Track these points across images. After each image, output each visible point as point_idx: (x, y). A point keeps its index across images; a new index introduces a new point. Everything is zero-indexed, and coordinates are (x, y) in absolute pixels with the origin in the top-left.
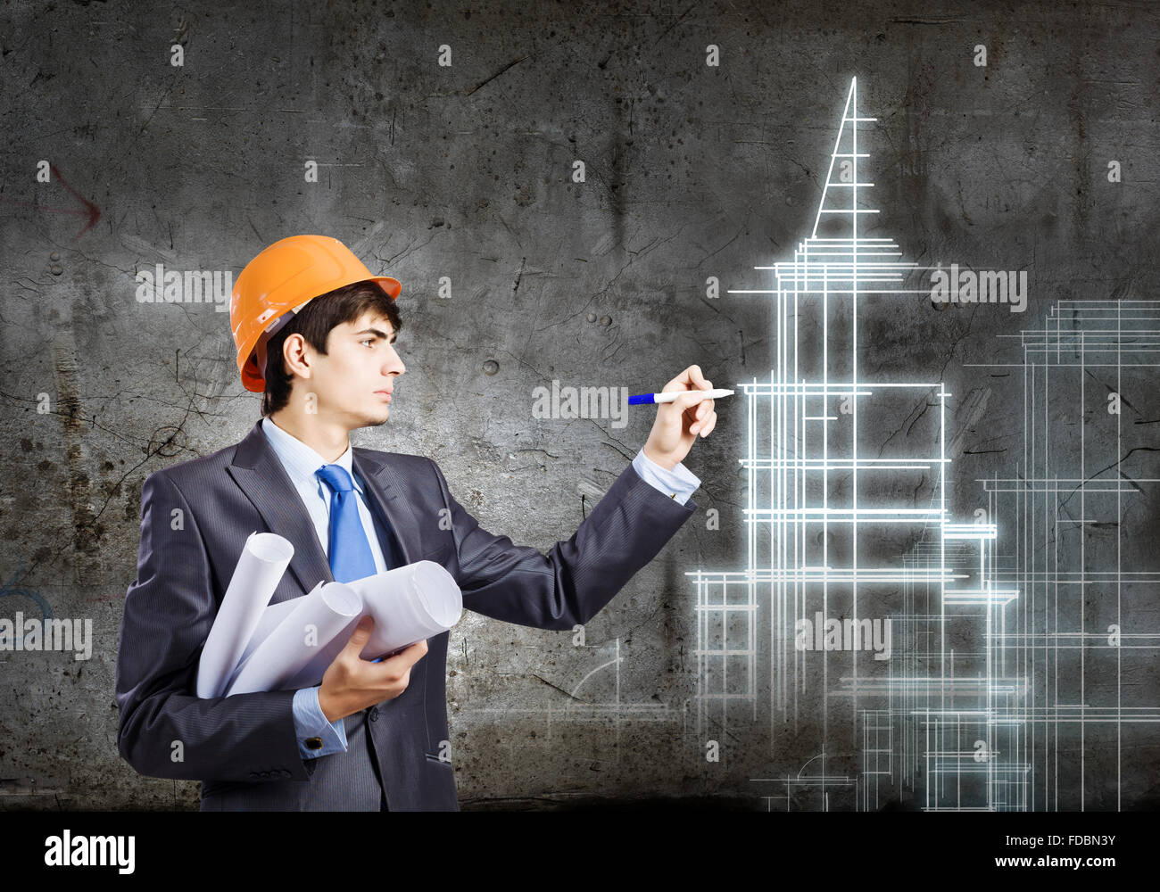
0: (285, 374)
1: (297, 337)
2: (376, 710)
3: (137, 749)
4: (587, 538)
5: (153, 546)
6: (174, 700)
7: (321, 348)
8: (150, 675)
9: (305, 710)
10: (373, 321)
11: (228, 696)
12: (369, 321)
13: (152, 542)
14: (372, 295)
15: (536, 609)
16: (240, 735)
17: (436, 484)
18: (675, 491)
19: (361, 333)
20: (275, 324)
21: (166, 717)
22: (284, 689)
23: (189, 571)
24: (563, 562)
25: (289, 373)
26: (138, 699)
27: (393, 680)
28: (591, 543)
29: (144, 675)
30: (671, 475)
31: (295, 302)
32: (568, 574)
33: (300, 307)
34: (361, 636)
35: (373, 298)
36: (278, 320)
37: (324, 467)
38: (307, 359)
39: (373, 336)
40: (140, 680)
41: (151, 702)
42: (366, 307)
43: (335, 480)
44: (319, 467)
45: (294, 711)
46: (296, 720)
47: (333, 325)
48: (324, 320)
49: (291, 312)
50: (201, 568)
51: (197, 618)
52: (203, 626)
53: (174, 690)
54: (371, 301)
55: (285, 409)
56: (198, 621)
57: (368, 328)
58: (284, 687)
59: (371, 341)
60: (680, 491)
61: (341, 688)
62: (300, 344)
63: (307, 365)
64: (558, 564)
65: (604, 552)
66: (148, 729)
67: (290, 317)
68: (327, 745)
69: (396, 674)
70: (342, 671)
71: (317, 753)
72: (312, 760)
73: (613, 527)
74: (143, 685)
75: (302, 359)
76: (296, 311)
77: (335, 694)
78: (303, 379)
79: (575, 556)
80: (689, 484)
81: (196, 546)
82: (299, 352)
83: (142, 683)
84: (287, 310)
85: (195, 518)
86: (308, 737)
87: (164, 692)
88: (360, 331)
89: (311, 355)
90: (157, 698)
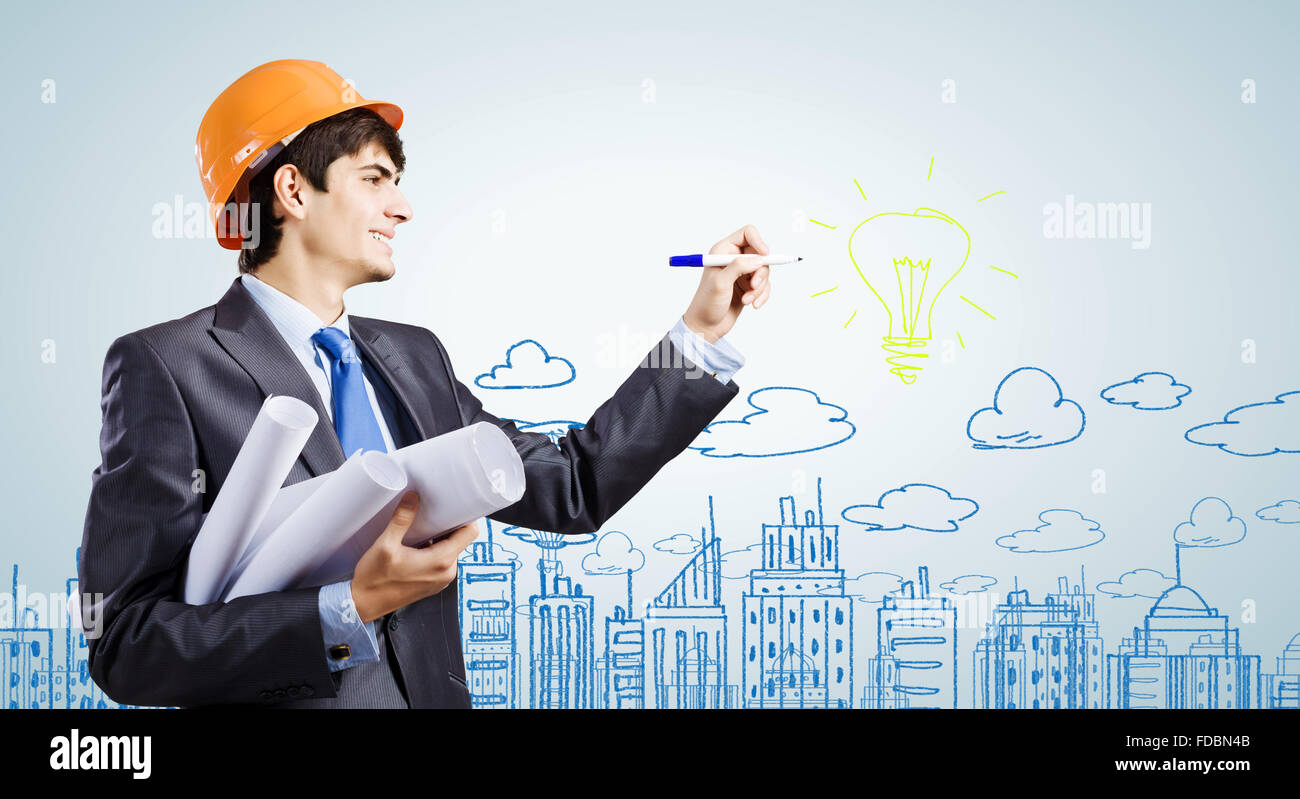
0: (274, 217)
1: (290, 169)
2: (395, 618)
3: (117, 669)
4: (610, 423)
5: (126, 423)
6: (163, 607)
7: (319, 184)
8: (129, 580)
9: (334, 609)
10: (375, 154)
11: (227, 601)
12: (372, 155)
13: (125, 417)
14: (376, 123)
15: (550, 508)
16: (251, 645)
17: (438, 355)
18: (716, 369)
19: (366, 168)
20: (262, 158)
21: (156, 627)
22: (300, 587)
23: (172, 451)
24: (580, 450)
25: (278, 215)
26: (117, 607)
27: (441, 569)
28: (617, 430)
29: (124, 578)
30: (714, 350)
31: (285, 132)
32: (586, 466)
33: (291, 137)
34: (406, 516)
35: (377, 126)
36: (265, 153)
37: (322, 330)
38: (302, 196)
39: (377, 173)
40: (117, 585)
41: (135, 609)
42: (368, 138)
43: (335, 346)
44: (315, 330)
45: (321, 610)
46: (323, 621)
47: (332, 159)
48: (321, 153)
49: (280, 144)
50: (187, 447)
51: (185, 507)
52: (190, 519)
53: (161, 595)
54: (376, 129)
55: (274, 261)
56: (187, 511)
57: (372, 163)
58: (304, 584)
59: (375, 180)
60: (721, 370)
61: (380, 581)
62: (293, 177)
63: (300, 203)
64: (574, 453)
65: (631, 441)
66: (133, 643)
67: (278, 150)
68: (355, 654)
69: (445, 562)
70: (383, 559)
71: (342, 663)
72: (336, 673)
73: (644, 410)
74: (122, 591)
75: (296, 196)
76: (286, 143)
77: (372, 588)
78: (296, 220)
79: (596, 445)
80: (733, 362)
81: (181, 421)
82: (292, 187)
83: (120, 589)
84: (276, 141)
85: (179, 388)
86: (333, 643)
87: (148, 598)
88: (364, 165)
89: (307, 193)
90: (141, 606)
